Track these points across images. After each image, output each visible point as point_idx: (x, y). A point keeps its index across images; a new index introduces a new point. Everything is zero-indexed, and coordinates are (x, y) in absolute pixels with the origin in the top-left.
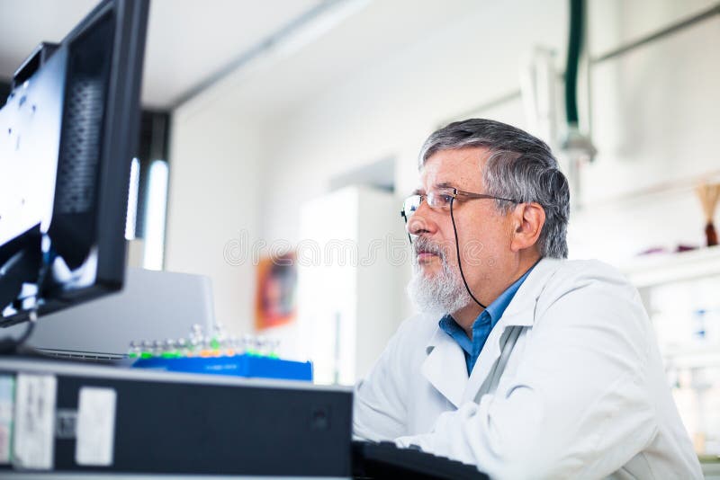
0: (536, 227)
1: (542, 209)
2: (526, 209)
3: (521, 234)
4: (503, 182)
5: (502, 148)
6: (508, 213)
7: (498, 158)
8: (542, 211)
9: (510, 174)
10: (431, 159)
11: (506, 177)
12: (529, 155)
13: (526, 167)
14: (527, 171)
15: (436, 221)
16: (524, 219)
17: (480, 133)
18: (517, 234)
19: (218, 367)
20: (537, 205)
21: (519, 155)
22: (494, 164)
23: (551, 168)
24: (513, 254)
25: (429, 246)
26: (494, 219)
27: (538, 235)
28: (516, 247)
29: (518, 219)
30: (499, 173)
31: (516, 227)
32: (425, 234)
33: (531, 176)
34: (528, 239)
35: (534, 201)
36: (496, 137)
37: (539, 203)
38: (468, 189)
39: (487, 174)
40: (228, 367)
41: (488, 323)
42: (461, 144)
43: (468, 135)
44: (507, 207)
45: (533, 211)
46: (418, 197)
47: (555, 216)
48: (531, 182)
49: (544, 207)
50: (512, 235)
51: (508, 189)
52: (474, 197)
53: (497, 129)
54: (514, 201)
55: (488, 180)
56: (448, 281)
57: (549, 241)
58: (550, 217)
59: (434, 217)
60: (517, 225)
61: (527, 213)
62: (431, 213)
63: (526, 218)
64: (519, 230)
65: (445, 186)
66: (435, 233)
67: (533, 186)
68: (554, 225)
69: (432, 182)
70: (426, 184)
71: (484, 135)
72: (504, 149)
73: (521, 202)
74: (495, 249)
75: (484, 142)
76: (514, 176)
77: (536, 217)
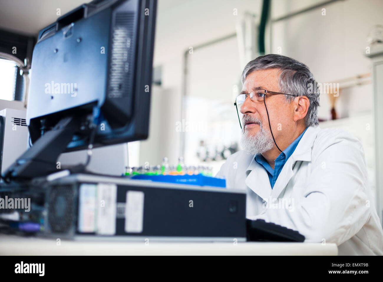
0: (305, 108)
1: (308, 99)
2: (300, 99)
3: (298, 112)
4: (289, 86)
5: (287, 68)
6: (291, 101)
7: (285, 74)
8: (308, 100)
9: (292, 82)
10: (249, 75)
11: (290, 83)
12: (300, 72)
13: (299, 78)
14: (300, 80)
15: (255, 106)
16: (299, 104)
17: (275, 61)
18: (296, 112)
19: (185, 180)
20: (305, 97)
21: (295, 72)
22: (283, 77)
23: (311, 78)
24: (294, 123)
25: (253, 120)
26: (284, 105)
27: (306, 112)
28: (296, 119)
29: (296, 104)
30: (286, 81)
31: (296, 109)
32: (250, 114)
33: (302, 82)
34: (302, 115)
35: (304, 95)
36: (283, 63)
37: (306, 96)
38: (271, 90)
39: (280, 81)
40: (190, 180)
41: (284, 158)
42: (266, 67)
43: (269, 62)
44: (291, 99)
45: (303, 100)
46: (245, 95)
47: (314, 102)
48: (302, 85)
49: (309, 98)
50: (294, 112)
51: (291, 89)
52: (274, 94)
53: (284, 59)
54: (294, 96)
55: (281, 85)
56: (263, 137)
57: (311, 115)
58: (311, 103)
59: (254, 105)
60: (296, 108)
61: (300, 101)
62: (252, 103)
63: (300, 104)
64: (297, 110)
65: (259, 88)
66: (255, 113)
67: (303, 87)
68: (313, 107)
69: (251, 87)
70: (248, 88)
71: (278, 62)
72: (288, 69)
73: (298, 96)
74: (286, 120)
75: (278, 66)
76: (294, 83)
77: (305, 103)
